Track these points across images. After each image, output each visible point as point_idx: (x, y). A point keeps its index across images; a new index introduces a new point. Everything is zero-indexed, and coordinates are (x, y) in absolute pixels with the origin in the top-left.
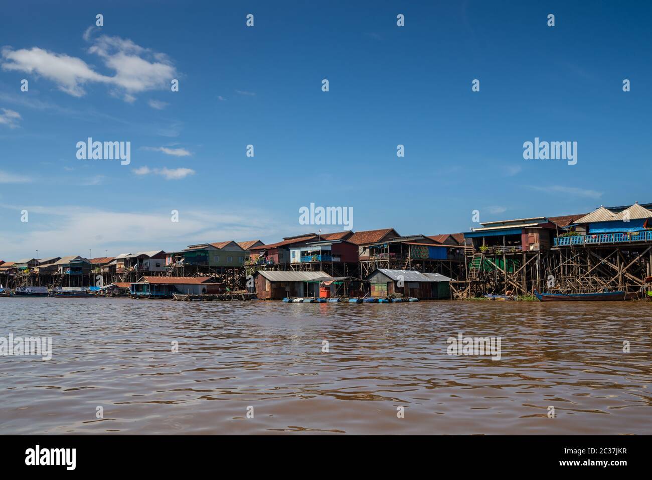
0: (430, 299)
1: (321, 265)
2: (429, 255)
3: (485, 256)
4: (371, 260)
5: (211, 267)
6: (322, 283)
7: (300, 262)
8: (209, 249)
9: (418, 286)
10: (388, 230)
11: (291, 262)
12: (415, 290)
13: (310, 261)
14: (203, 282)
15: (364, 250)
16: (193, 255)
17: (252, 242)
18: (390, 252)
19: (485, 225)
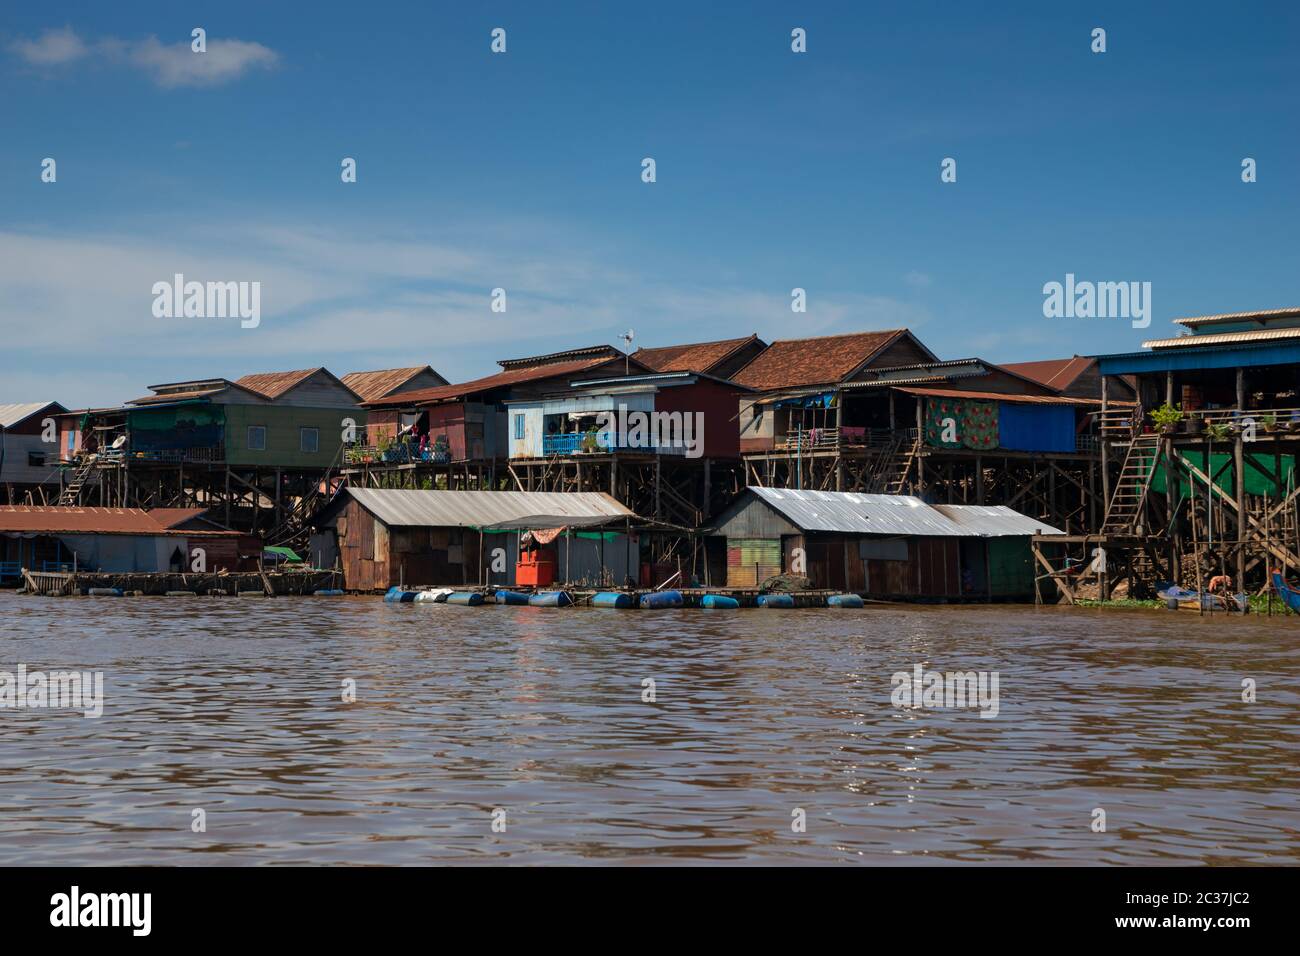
0: (953, 601)
1: (614, 466)
2: (998, 436)
3: (1173, 446)
4: (780, 452)
5: (234, 469)
6: (526, 536)
7: (541, 454)
8: (225, 399)
9: (903, 553)
10: (889, 333)
11: (511, 456)
12: (890, 565)
13: (575, 453)
14: (175, 527)
15: (755, 416)
16: (163, 424)
17: (401, 372)
18: (844, 423)
19: (1197, 328)
